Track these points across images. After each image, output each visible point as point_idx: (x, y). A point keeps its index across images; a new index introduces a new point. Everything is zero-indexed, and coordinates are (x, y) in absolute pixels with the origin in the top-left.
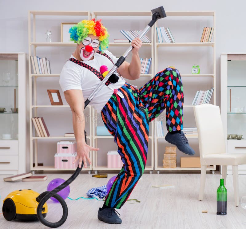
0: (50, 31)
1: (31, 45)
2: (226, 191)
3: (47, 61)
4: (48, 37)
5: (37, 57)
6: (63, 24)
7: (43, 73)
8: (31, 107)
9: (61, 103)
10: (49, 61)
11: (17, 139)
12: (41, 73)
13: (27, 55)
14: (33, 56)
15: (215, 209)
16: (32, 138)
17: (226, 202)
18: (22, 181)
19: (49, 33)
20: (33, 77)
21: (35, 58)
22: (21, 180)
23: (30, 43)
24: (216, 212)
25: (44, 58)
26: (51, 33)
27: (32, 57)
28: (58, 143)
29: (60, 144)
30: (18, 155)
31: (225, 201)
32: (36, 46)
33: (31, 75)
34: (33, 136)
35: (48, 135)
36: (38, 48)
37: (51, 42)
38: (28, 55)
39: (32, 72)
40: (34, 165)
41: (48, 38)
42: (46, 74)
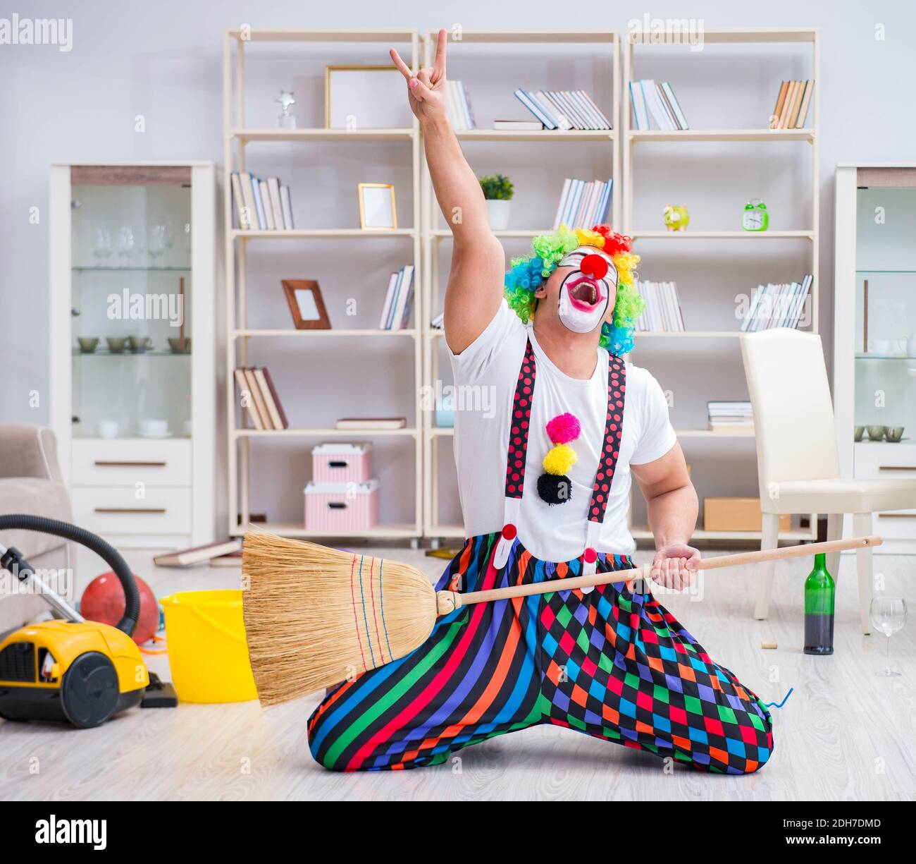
0: (292, 94)
1: (232, 139)
2: (833, 585)
3: (283, 190)
4: (286, 112)
5: (252, 177)
6: (332, 68)
7: (271, 226)
8: (232, 335)
9: (324, 323)
10: (288, 188)
11: (189, 437)
12: (263, 226)
13: (218, 168)
14: (238, 174)
15: (798, 637)
16: (234, 433)
18: (211, 566)
19: (288, 101)
20: (235, 241)
21: (245, 178)
22: (208, 561)
23: (229, 132)
24: (802, 645)
25: (272, 177)
26: (295, 99)
27: (235, 177)
28: (317, 451)
29: (323, 455)
30: (191, 487)
31: (828, 613)
32: (244, 139)
33: (231, 234)
34: (237, 427)
35: (285, 425)
36: (251, 146)
37: (292, 128)
38: (223, 169)
39: (236, 224)
40: (239, 520)
41: (284, 115)
42: (280, 231)
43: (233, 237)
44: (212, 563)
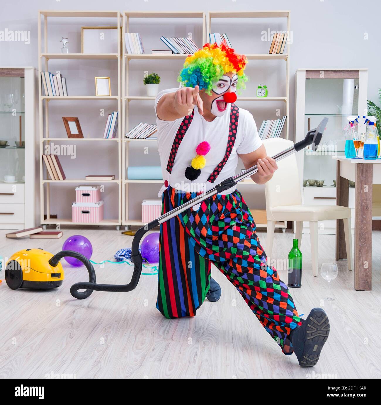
0: (67, 39)
1: (41, 57)
2: (301, 255)
3: (63, 79)
5: (50, 73)
6: (84, 28)
7: (58, 94)
8: (41, 140)
9: (80, 135)
10: (65, 78)
11: (24, 183)
12: (55, 94)
13: (36, 70)
14: (44, 72)
16: (42, 182)
17: (301, 270)
18: (30, 238)
19: (65, 41)
20: (43, 101)
21: (47, 74)
22: (29, 236)
23: (40, 54)
25: (58, 74)
26: (67, 41)
27: (43, 74)
28: (77, 189)
29: (80, 190)
30: (25, 204)
31: (299, 268)
32: (48, 58)
33: (41, 98)
34: (44, 179)
35: (64, 178)
36: (51, 61)
37: (67, 53)
38: (38, 71)
39: (43, 94)
40: (45, 217)
41: (64, 47)
42: (62, 97)
43: (42, 99)
44: (31, 237)
